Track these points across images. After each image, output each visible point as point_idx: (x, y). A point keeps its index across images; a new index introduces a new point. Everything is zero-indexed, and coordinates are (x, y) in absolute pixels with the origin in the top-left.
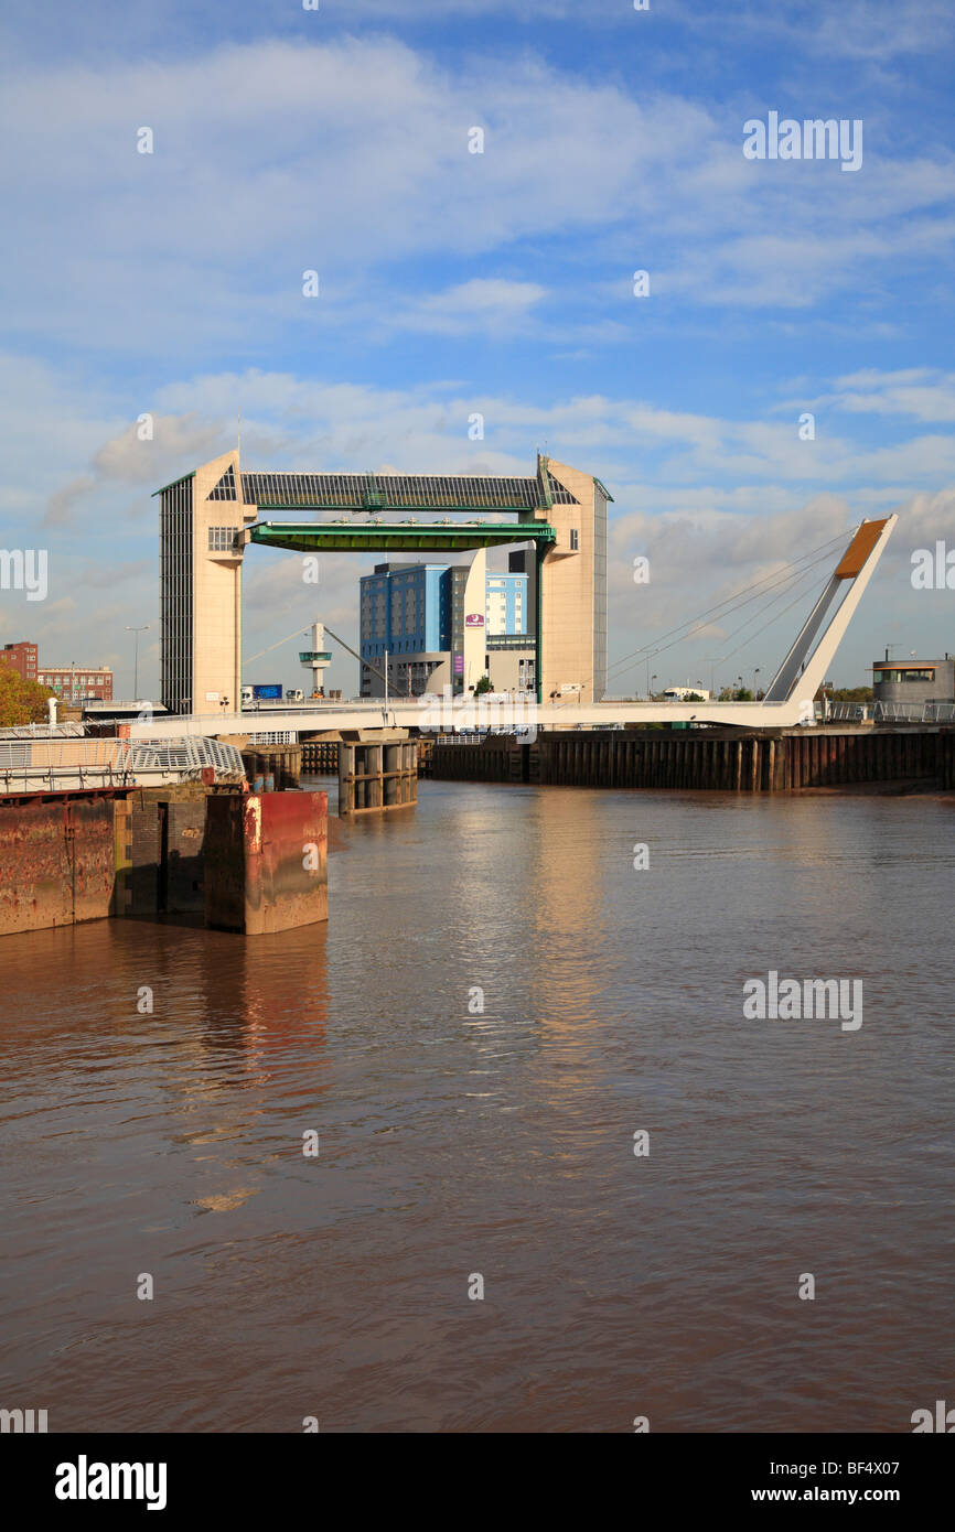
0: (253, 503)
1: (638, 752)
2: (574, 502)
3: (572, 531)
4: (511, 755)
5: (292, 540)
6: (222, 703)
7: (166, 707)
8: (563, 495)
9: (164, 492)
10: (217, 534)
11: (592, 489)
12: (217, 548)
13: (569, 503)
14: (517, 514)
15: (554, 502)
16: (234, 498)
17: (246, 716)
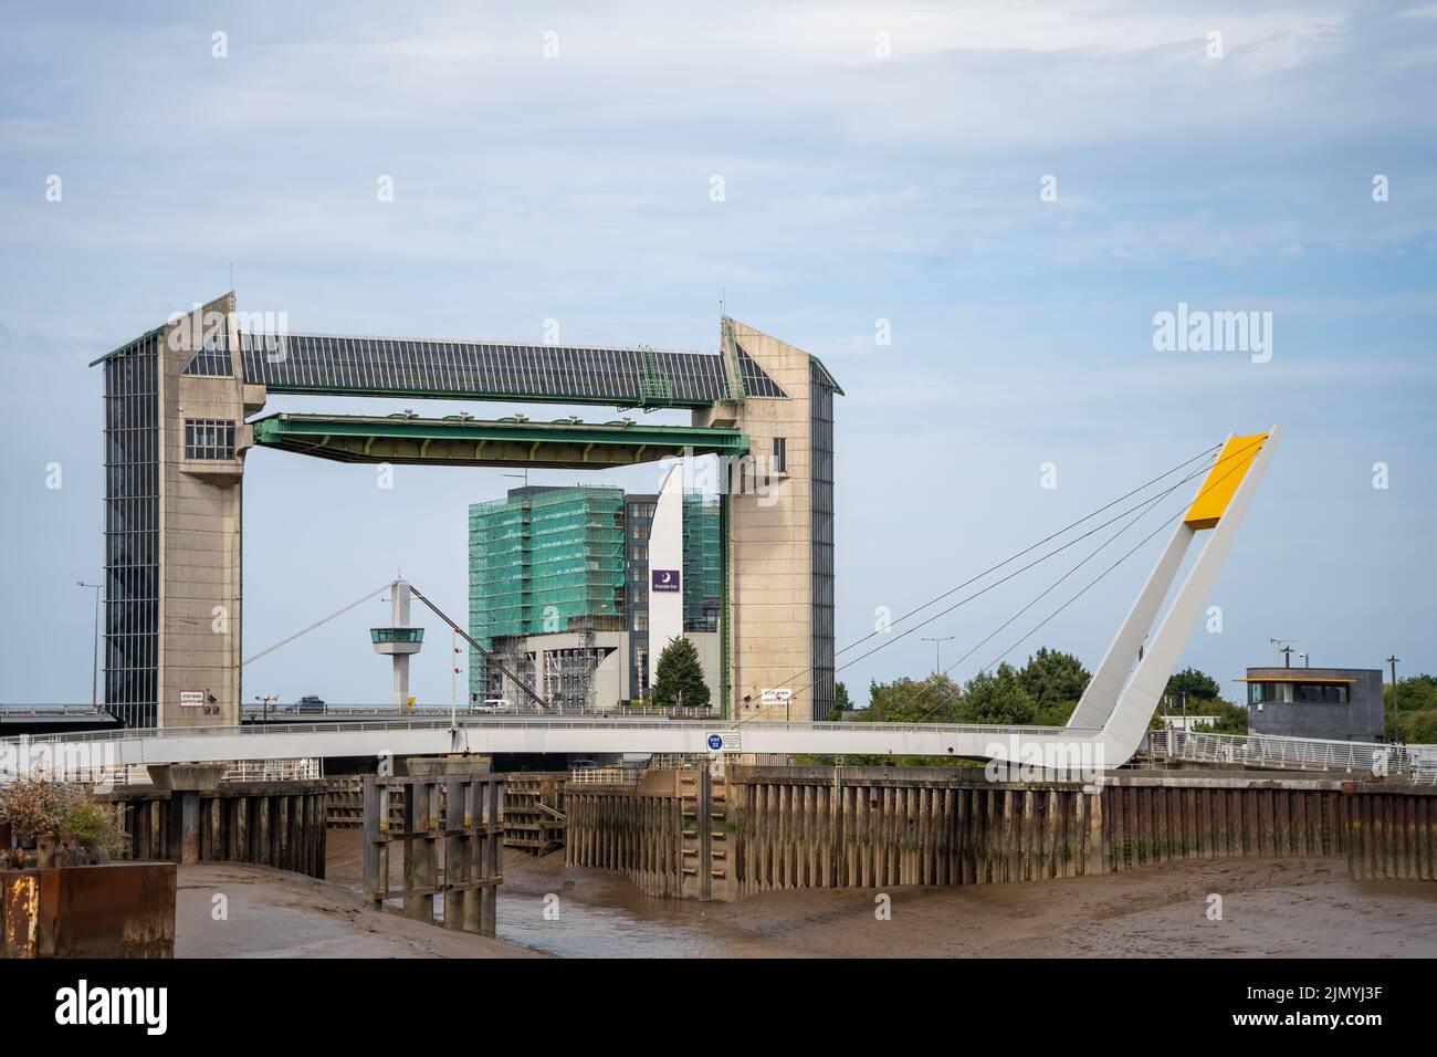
0: (260, 383)
1: (875, 804)
2: (777, 394)
3: (776, 440)
4: (684, 805)
5: (324, 442)
6: (207, 711)
7: (114, 716)
8: (760, 381)
9: (111, 361)
10: (200, 431)
11: (805, 375)
12: (200, 456)
13: (769, 394)
14: (689, 412)
15: (747, 394)
16: (230, 372)
17: (248, 732)
